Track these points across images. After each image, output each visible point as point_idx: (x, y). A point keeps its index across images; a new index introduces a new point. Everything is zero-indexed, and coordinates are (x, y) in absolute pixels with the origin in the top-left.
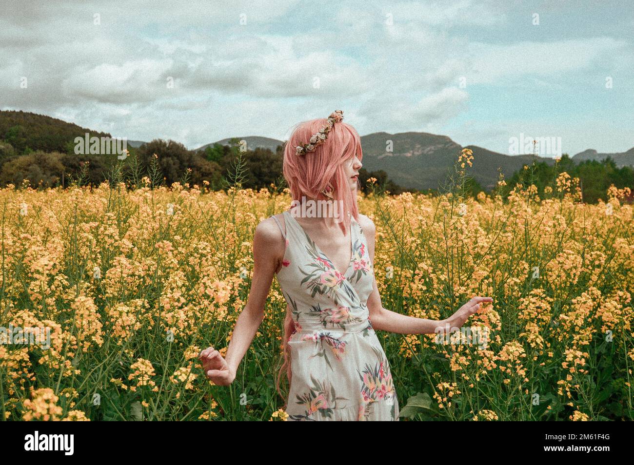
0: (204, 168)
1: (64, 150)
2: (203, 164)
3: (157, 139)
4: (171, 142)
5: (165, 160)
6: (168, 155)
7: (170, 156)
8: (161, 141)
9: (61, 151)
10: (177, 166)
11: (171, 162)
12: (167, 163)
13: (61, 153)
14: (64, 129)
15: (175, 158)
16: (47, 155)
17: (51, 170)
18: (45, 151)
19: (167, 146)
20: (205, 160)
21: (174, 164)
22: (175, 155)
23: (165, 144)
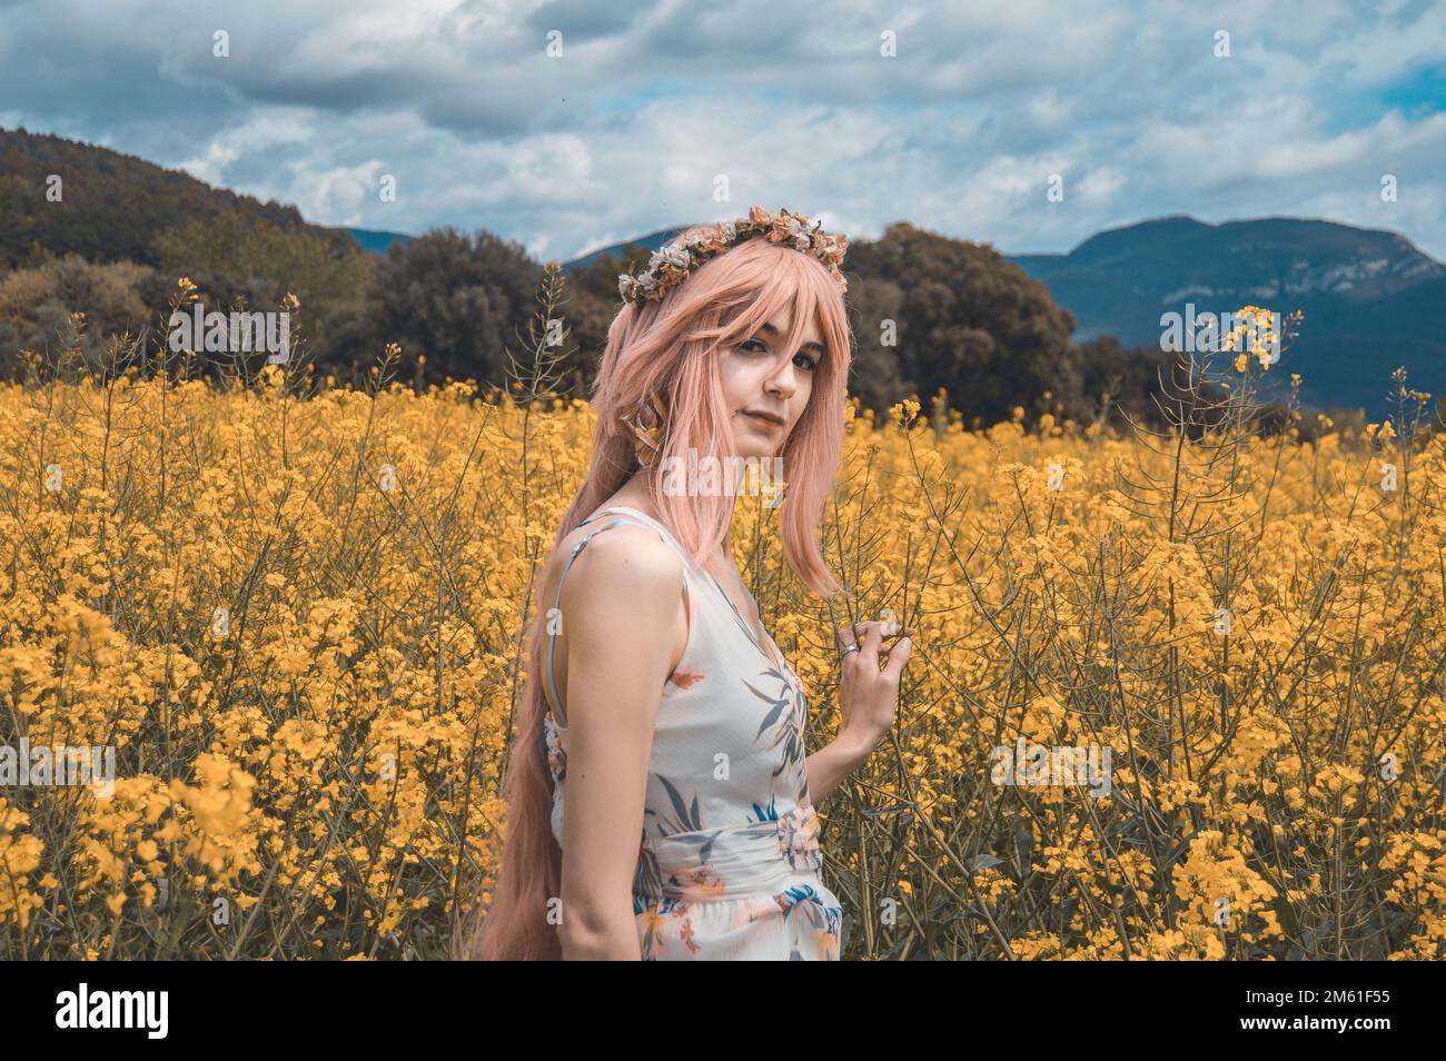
0: (587, 325)
1: (149, 253)
2: (585, 310)
3: (442, 228)
4: (484, 236)
5: (462, 294)
6: (473, 279)
7: (480, 282)
8: (452, 234)
9: (140, 257)
10: (501, 316)
11: (484, 301)
12: (471, 302)
13: (140, 264)
14: (153, 190)
15: (496, 289)
16: (97, 272)
17: (107, 319)
18: (90, 260)
19: (473, 246)
20: (591, 297)
21: (493, 308)
22: (496, 279)
23: (465, 244)
